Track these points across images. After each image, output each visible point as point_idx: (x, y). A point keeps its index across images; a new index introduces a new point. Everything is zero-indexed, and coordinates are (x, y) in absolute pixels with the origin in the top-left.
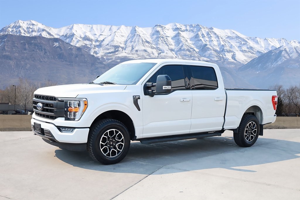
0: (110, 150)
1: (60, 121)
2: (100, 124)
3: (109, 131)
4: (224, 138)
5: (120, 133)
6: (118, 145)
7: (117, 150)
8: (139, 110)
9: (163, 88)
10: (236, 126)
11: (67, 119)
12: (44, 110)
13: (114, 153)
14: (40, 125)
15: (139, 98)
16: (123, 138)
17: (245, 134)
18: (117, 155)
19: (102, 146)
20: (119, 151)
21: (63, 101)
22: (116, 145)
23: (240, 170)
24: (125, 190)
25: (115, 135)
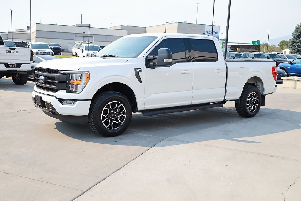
0: (111, 122)
1: (62, 94)
2: (102, 97)
3: (111, 104)
4: (226, 109)
5: (121, 105)
6: (119, 117)
7: (119, 122)
8: (141, 82)
9: (164, 61)
10: (238, 96)
11: (69, 91)
12: (45, 83)
13: (115, 125)
14: (41, 97)
15: (141, 71)
16: (125, 109)
17: (247, 104)
18: (118, 127)
19: (104, 118)
20: (120, 124)
21: (65, 74)
22: (117, 117)
23: (243, 141)
24: (126, 163)
25: (117, 107)
